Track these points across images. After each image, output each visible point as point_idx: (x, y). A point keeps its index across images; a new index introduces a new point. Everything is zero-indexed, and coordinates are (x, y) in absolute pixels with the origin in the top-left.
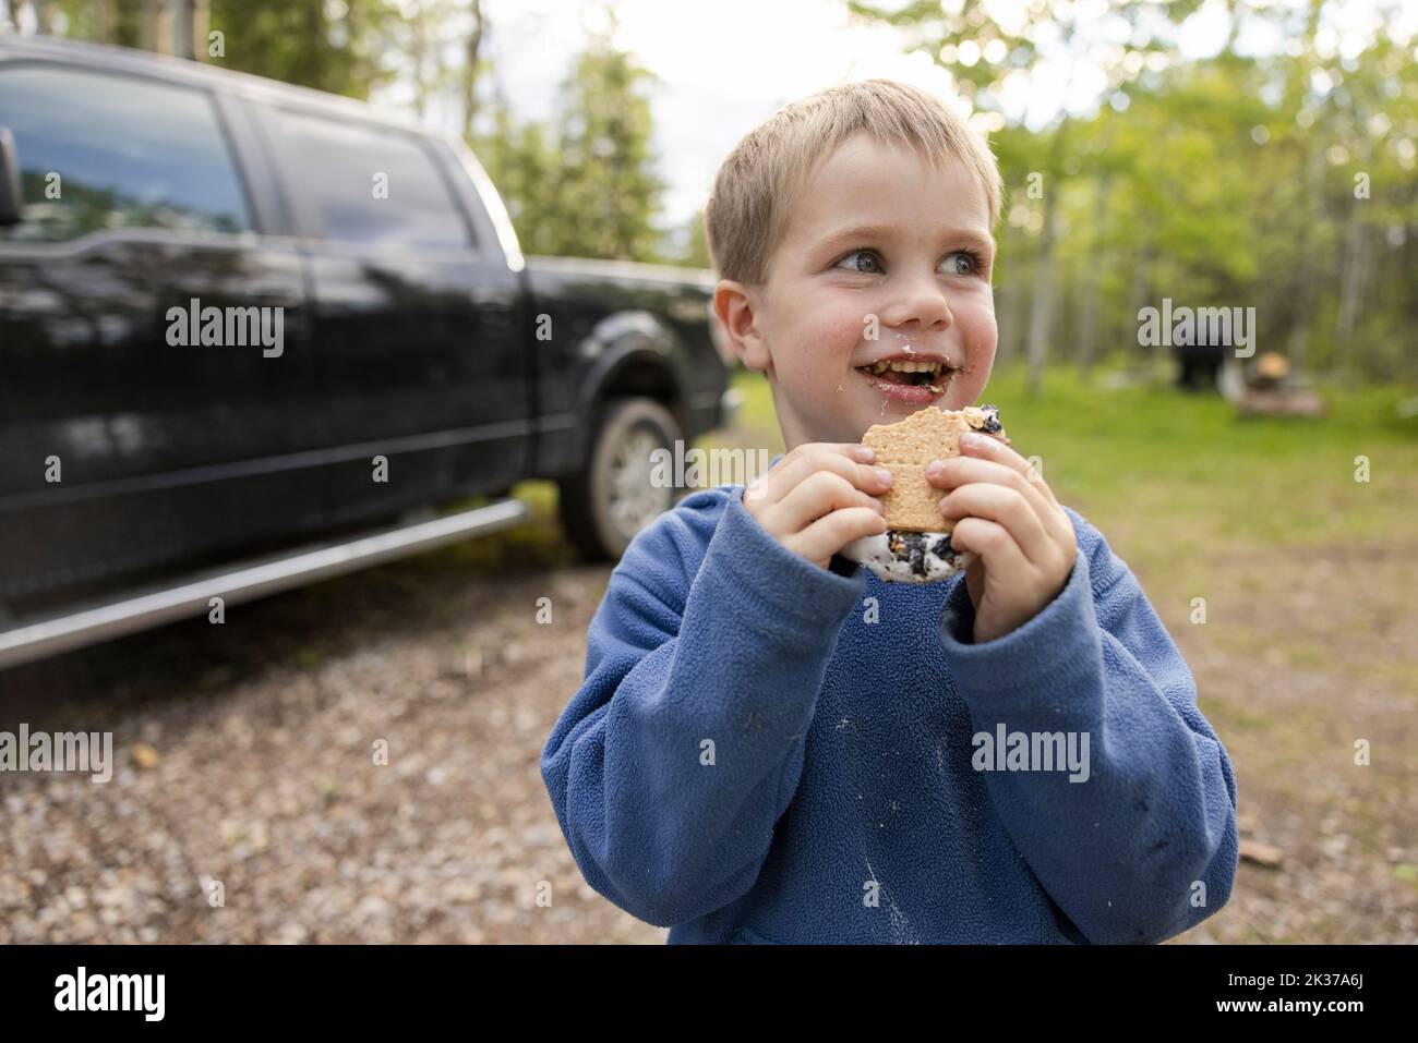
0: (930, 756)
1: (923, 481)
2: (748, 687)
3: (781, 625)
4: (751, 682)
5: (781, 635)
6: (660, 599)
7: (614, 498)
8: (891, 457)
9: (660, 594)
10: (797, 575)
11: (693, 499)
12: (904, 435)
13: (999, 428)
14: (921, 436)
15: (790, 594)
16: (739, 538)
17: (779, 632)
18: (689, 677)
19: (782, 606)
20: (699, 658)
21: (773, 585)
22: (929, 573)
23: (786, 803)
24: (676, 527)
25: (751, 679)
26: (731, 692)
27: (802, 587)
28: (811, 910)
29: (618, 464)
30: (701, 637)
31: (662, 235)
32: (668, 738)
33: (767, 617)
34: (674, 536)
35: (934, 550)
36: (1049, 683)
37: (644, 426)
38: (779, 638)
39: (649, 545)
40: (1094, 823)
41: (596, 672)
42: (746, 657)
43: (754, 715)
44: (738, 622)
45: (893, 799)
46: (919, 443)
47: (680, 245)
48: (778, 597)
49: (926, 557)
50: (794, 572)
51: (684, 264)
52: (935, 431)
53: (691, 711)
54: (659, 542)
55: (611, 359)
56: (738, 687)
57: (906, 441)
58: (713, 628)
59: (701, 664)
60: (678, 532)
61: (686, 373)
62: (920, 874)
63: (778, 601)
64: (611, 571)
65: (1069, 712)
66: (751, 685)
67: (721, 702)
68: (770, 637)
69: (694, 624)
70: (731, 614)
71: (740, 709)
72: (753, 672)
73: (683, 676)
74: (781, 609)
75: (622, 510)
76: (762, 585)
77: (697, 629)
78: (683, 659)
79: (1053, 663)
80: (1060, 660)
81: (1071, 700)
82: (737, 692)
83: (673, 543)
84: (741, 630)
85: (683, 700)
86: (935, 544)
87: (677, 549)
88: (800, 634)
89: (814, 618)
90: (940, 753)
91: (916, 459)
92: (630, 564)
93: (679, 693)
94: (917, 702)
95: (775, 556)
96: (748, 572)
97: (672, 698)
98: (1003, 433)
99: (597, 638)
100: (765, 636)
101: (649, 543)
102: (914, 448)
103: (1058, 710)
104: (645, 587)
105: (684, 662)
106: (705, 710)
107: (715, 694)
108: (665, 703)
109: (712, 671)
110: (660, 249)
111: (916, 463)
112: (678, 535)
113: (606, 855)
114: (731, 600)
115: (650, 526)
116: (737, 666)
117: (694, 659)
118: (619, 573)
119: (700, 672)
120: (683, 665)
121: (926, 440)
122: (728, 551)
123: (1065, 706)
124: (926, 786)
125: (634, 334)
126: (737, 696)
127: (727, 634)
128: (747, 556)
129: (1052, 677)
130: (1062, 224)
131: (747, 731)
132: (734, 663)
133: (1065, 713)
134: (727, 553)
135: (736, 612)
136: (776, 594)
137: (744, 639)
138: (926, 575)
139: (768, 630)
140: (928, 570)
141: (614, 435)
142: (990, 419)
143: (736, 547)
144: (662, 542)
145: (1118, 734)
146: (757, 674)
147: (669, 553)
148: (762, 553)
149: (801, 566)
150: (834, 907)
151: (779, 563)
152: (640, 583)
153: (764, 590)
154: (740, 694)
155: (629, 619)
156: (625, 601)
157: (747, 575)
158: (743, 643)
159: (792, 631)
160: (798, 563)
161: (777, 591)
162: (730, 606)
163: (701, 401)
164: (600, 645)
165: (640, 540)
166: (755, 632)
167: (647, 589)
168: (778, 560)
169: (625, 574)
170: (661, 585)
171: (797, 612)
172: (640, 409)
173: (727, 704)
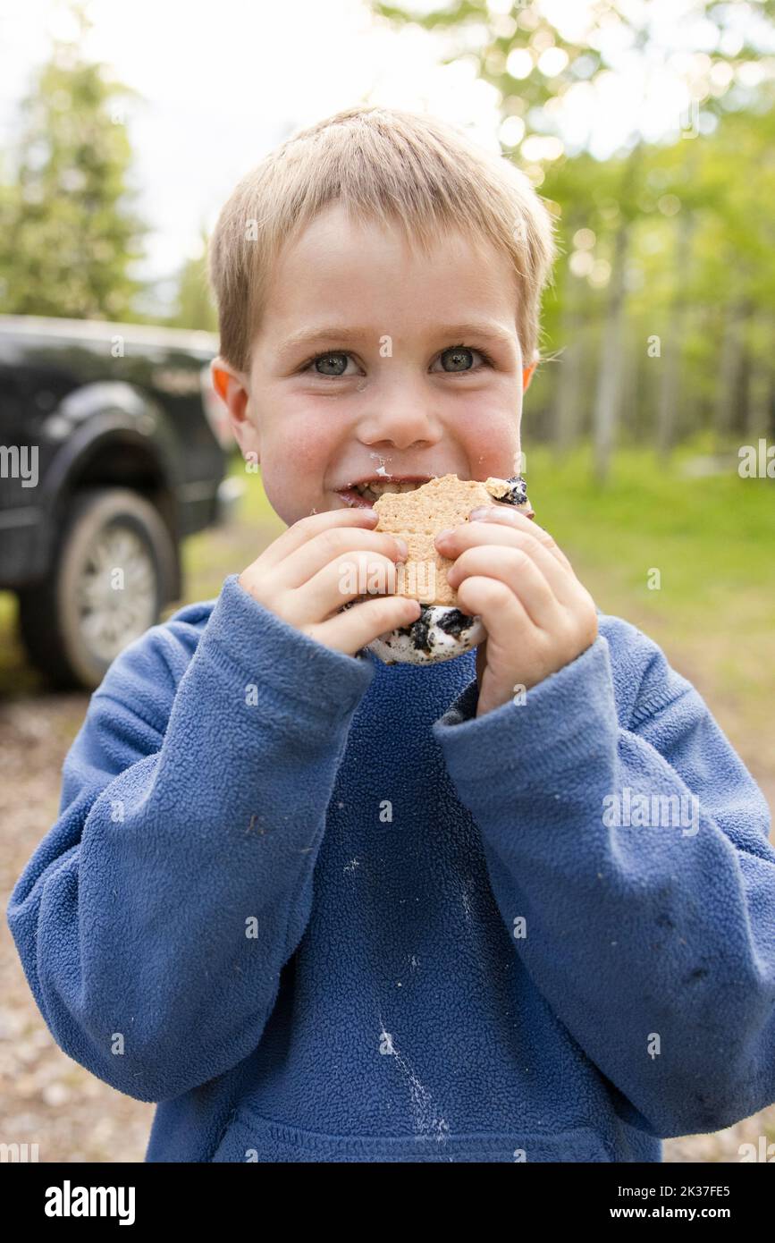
0: (455, 902)
1: (433, 552)
2: (250, 786)
3: (286, 714)
4: (253, 780)
5: (287, 725)
6: (149, 723)
7: (86, 612)
8: (401, 526)
9: (148, 718)
10: (304, 656)
11: (185, 613)
12: (417, 503)
13: (524, 499)
14: (436, 504)
15: (296, 677)
16: (237, 620)
17: (284, 721)
18: (179, 780)
19: (288, 691)
20: (191, 758)
21: (276, 668)
22: (433, 649)
23: (295, 941)
24: (165, 642)
25: (253, 775)
26: (231, 792)
27: (309, 669)
28: (316, 1082)
29: (91, 570)
30: (192, 736)
31: (143, 288)
32: (158, 852)
33: (270, 705)
34: (164, 652)
35: (440, 624)
36: (546, 763)
37: (123, 523)
38: (284, 729)
39: (135, 663)
40: (610, 942)
41: (74, 804)
42: (247, 751)
43: (256, 819)
44: (238, 712)
45: (413, 954)
46: (432, 512)
47: (166, 300)
48: (283, 681)
49: (430, 631)
50: (300, 652)
51: (170, 324)
52: (451, 500)
53: (184, 818)
54: (147, 659)
55: (83, 440)
56: (239, 786)
57: (419, 510)
58: (207, 723)
59: (193, 765)
60: (169, 647)
61: (175, 458)
62: (445, 1040)
63: (284, 686)
64: (90, 695)
65: (571, 799)
66: (253, 784)
67: (219, 805)
68: (275, 727)
69: (184, 722)
70: (230, 704)
71: (241, 812)
72: (256, 767)
73: (173, 780)
74: (286, 695)
75: (94, 627)
76: (264, 669)
77: (187, 727)
78: (172, 761)
79: (549, 740)
80: (558, 738)
81: (574, 785)
82: (237, 793)
83: (164, 661)
84: (241, 722)
85: (173, 807)
86: (440, 617)
87: (168, 666)
88: (308, 723)
89: (323, 704)
90: (465, 899)
91: (428, 529)
92: (113, 684)
93: (168, 798)
94: (439, 840)
95: (278, 635)
96: (247, 656)
97: (161, 805)
98: (528, 506)
99: (75, 769)
100: (269, 727)
101: (135, 661)
102: (426, 518)
103: (557, 797)
104: (131, 710)
105: (173, 764)
106: (200, 815)
107: (211, 798)
108: (152, 812)
109: (206, 772)
110: (140, 305)
111: (428, 533)
112: (168, 650)
113: (82, 1003)
114: (229, 689)
115: (134, 643)
116: (237, 763)
117: (185, 760)
118: (101, 696)
119: (192, 774)
120: (172, 768)
121: (440, 509)
122: (224, 636)
123: (565, 792)
124: (451, 936)
125: (109, 410)
126: (237, 797)
127: (225, 727)
128: (246, 638)
129: (550, 757)
130: (635, 273)
131: (248, 838)
132: (234, 759)
133: (565, 799)
134: (222, 638)
135: (236, 701)
136: (281, 678)
137: (245, 732)
138: (430, 651)
139: (272, 719)
140: (432, 645)
141: (86, 533)
142: (515, 490)
143: (234, 630)
144: (150, 660)
145: (627, 836)
146: (259, 771)
147: (158, 671)
148: (264, 634)
149: (308, 645)
150: (342, 1077)
151: (284, 642)
152: (125, 705)
153: (267, 675)
154: (241, 795)
155: (112, 745)
156: (108, 726)
157: (247, 659)
158: (245, 735)
159: (299, 720)
160: (305, 642)
161: (282, 675)
162: (228, 696)
163: (193, 493)
164: (77, 775)
165: (124, 658)
166: (258, 722)
167: (134, 712)
168: (282, 639)
169: (108, 696)
170: (149, 707)
171: (304, 698)
172: (118, 502)
173: (226, 807)
